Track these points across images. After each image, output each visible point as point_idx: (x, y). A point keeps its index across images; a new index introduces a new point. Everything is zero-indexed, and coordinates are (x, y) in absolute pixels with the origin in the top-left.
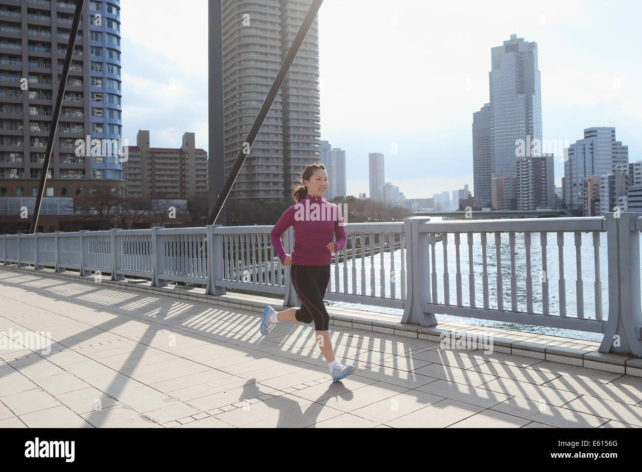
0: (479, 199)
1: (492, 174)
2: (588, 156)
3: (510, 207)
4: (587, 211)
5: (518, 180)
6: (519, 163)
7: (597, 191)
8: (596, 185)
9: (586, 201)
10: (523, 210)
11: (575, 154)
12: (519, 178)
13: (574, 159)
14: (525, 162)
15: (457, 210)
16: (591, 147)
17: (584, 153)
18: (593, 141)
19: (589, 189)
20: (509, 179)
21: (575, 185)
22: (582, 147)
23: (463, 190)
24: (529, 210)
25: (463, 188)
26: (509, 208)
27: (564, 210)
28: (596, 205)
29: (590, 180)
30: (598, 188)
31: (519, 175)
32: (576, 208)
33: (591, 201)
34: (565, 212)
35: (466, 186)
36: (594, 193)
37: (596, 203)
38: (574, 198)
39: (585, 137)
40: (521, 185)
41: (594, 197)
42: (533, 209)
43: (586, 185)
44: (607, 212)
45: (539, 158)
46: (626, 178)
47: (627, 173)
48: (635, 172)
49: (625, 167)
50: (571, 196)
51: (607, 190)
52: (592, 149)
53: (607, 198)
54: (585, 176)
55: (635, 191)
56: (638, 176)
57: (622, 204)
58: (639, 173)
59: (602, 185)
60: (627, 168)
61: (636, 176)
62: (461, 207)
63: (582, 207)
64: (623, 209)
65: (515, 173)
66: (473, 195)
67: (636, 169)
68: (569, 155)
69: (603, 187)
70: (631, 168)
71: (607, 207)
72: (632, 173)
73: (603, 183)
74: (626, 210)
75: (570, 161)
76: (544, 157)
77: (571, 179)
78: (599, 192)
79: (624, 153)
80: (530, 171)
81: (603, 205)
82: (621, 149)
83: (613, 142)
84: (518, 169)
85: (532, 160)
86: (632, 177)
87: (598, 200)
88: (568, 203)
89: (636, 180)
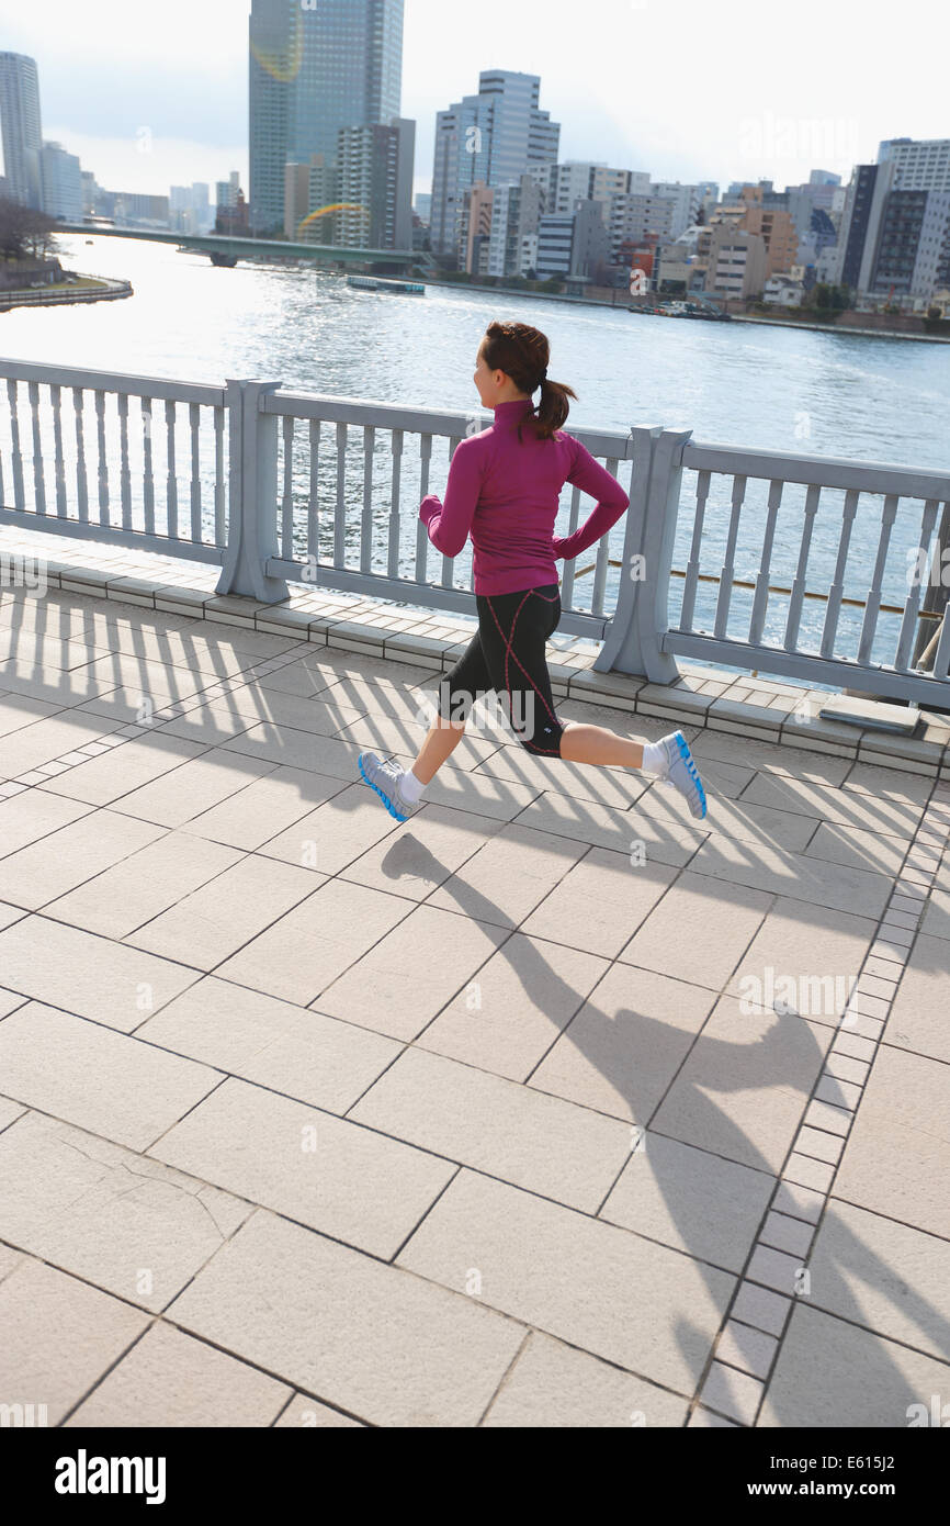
0: (260, 209)
1: (290, 154)
2: (482, 137)
3: (318, 235)
4: (465, 261)
5: (340, 174)
6: (342, 133)
7: (487, 218)
8: (486, 205)
9: (464, 237)
10: (346, 244)
12: (341, 171)
13: (454, 139)
14: (355, 132)
15: (212, 232)
16: (489, 115)
18: (493, 104)
19: (473, 211)
20: (320, 170)
21: (451, 199)
22: (472, 113)
23: (228, 185)
24: (357, 246)
25: (227, 179)
26: (318, 239)
27: (422, 253)
28: (483, 249)
29: (476, 192)
30: (490, 213)
31: (341, 163)
32: (449, 251)
33: (475, 238)
34: (425, 259)
35: (235, 175)
36: (481, 223)
37: (483, 245)
38: (448, 230)
39: (481, 92)
40: (345, 188)
41: (481, 232)
42: (365, 246)
43: (467, 203)
44: (500, 265)
45: (384, 128)
46: (542, 195)
47: (545, 185)
48: (560, 184)
49: (543, 170)
50: (443, 225)
51: (504, 217)
52: (491, 121)
53: (503, 237)
54: (472, 183)
55: (554, 226)
56: (564, 194)
57: (528, 253)
58: (566, 189)
59: (497, 207)
60: (547, 175)
61: (560, 194)
62: (220, 227)
63: (457, 250)
64: (528, 262)
65: (335, 157)
66: (247, 200)
67: (563, 179)
68: (445, 128)
69: (498, 212)
70: (554, 175)
71: (501, 256)
72: (554, 185)
73: (498, 202)
74: (533, 265)
75: (447, 144)
76: (396, 126)
77: (445, 184)
78: (489, 222)
79: (551, 139)
80: (365, 156)
81: (495, 249)
82: (548, 129)
83: (533, 111)
84: (342, 148)
85: (371, 130)
86: (553, 195)
87: (486, 239)
88: (434, 238)
89: (559, 204)
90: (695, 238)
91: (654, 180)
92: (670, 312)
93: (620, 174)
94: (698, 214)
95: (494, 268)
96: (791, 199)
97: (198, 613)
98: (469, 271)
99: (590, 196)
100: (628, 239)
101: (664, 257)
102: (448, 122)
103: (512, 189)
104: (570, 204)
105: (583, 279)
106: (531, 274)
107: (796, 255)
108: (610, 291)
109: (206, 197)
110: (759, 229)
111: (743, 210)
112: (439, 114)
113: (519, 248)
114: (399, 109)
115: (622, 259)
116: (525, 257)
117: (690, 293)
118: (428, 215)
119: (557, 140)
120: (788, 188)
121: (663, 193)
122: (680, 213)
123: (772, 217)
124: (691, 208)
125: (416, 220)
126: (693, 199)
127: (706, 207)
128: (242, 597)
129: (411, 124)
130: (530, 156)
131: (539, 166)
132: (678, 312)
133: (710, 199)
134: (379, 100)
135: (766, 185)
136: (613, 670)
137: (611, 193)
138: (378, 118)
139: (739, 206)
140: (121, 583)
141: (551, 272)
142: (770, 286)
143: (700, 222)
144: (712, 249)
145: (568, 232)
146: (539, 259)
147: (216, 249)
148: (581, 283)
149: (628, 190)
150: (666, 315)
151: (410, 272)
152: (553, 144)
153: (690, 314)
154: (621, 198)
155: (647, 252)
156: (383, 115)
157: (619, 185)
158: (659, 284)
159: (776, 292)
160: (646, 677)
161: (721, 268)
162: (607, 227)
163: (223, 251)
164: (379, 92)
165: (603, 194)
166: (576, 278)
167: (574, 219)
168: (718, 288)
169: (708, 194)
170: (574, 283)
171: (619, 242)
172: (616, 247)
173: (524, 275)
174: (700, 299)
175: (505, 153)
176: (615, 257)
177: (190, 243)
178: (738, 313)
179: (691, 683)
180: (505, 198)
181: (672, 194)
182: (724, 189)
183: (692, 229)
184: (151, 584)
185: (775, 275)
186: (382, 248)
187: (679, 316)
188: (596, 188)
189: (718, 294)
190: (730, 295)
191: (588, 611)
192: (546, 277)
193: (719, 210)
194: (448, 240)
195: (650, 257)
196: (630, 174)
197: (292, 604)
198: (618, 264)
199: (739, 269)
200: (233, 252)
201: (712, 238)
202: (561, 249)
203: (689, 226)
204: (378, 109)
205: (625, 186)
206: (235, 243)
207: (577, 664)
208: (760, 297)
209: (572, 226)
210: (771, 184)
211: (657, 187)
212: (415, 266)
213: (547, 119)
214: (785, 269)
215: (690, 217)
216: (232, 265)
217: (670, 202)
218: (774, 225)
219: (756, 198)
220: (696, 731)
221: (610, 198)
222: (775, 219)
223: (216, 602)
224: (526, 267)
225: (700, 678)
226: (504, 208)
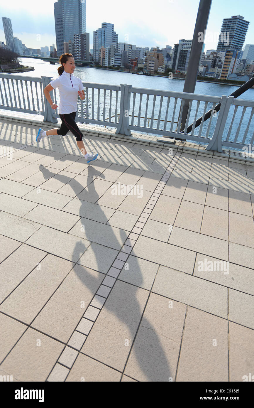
0: (59, 52)
2: (103, 37)
4: (100, 63)
5: (75, 45)
6: (75, 36)
8: (104, 51)
9: (100, 58)
10: (77, 59)
11: (98, 35)
14: (77, 36)
16: (104, 32)
17: (101, 35)
18: (105, 30)
19: (101, 53)
20: (71, 44)
21: (97, 50)
22: (100, 32)
23: (52, 47)
24: (79, 60)
27: (92, 62)
29: (102, 49)
31: (75, 42)
32: (97, 61)
33: (102, 58)
35: (54, 45)
36: (103, 55)
37: (104, 60)
38: (97, 57)
39: (102, 27)
40: (76, 48)
42: (81, 60)
43: (100, 51)
44: (107, 64)
45: (83, 35)
46: (115, 50)
47: (116, 47)
48: (118, 47)
49: (115, 44)
50: (96, 56)
51: (108, 54)
52: (104, 33)
53: (107, 58)
54: (101, 47)
55: (117, 56)
56: (119, 49)
57: (113, 61)
58: (120, 48)
59: (106, 52)
60: (116, 45)
61: (118, 49)
62: (51, 56)
63: (99, 61)
64: (113, 63)
65: (74, 41)
66: (56, 50)
67: (119, 46)
68: (95, 35)
69: (106, 53)
70: (117, 45)
71: (107, 62)
72: (117, 47)
73: (106, 51)
74: (114, 64)
75: (96, 38)
76: (85, 34)
77: (96, 47)
78: (105, 55)
79: (116, 38)
80: (79, 41)
81: (106, 61)
82: (116, 35)
83: (113, 32)
84: (75, 39)
85: (80, 35)
86: (117, 49)
87: (104, 59)
88: (94, 58)
89: (118, 51)
90: (144, 59)
91: (137, 47)
92: (140, 74)
93: (130, 45)
94: (145, 54)
95: (106, 65)
96: (163, 51)
97: (40, 125)
98: (101, 65)
99: (124, 50)
100: (132, 59)
101: (139, 62)
102: (95, 33)
103: (109, 48)
104: (120, 51)
105: (123, 67)
106: (113, 66)
107: (163, 62)
108: (129, 69)
109: (48, 50)
110: (157, 57)
111: (153, 53)
112: (94, 32)
113: (111, 61)
114: (86, 31)
115: (131, 63)
116: (112, 62)
117: (144, 70)
118: (93, 54)
119: (117, 38)
120: (162, 49)
121: (138, 49)
122: (142, 54)
123: (159, 55)
124: (144, 53)
125: (90, 55)
126: (144, 51)
127: (147, 53)
128: (49, 122)
129: (88, 34)
130: (112, 41)
131: (114, 43)
132: (141, 74)
133: (147, 51)
134: (82, 29)
135: (158, 48)
136: (119, 133)
137: (128, 49)
138: (82, 32)
139: (153, 52)
140: (24, 120)
141: (117, 65)
142: (159, 69)
143: (145, 56)
144: (148, 61)
145: (120, 57)
146: (115, 63)
147: (51, 61)
148: (123, 68)
149: (132, 49)
150: (139, 74)
151: (90, 66)
152: (117, 39)
153: (144, 74)
154: (130, 50)
155: (135, 61)
156: (83, 32)
157: (130, 47)
158: (138, 68)
159: (160, 70)
160: (125, 135)
161: (150, 65)
162: (128, 56)
163: (52, 61)
164: (82, 27)
165: (127, 49)
166: (122, 67)
167: (121, 55)
168: (149, 69)
169: (147, 50)
170: (122, 68)
171: (130, 59)
172: (130, 60)
173: (112, 66)
174: (145, 71)
175: (107, 40)
176: (129, 62)
177: (45, 59)
178: (153, 74)
179: (133, 136)
180: (108, 50)
181: (140, 50)
182: (150, 49)
183: (144, 57)
184: (30, 120)
185: (160, 67)
186: (84, 60)
187: (142, 75)
188: (126, 48)
189: (149, 70)
190: (151, 70)
191: (114, 122)
192: (116, 67)
193: (149, 53)
194: (97, 59)
195: (136, 63)
196: (132, 45)
197: (58, 123)
198: (130, 64)
199: (153, 65)
200: (54, 61)
201: (148, 59)
202: (119, 61)
203: (144, 56)
204: (82, 31)
205: (131, 48)
206: (55, 59)
207: (112, 133)
208: (157, 70)
209: (121, 56)
210: (159, 48)
211: (137, 48)
212: (91, 64)
213: (115, 33)
214: (162, 65)
215: (144, 54)
216: (54, 64)
217: (140, 51)
218: (159, 56)
219: (156, 51)
220: (134, 144)
221: (128, 50)
222: (160, 55)
223: (43, 123)
224: (112, 64)
225: (136, 134)
226: (108, 52)
